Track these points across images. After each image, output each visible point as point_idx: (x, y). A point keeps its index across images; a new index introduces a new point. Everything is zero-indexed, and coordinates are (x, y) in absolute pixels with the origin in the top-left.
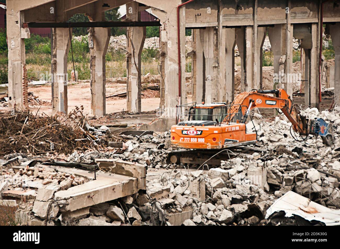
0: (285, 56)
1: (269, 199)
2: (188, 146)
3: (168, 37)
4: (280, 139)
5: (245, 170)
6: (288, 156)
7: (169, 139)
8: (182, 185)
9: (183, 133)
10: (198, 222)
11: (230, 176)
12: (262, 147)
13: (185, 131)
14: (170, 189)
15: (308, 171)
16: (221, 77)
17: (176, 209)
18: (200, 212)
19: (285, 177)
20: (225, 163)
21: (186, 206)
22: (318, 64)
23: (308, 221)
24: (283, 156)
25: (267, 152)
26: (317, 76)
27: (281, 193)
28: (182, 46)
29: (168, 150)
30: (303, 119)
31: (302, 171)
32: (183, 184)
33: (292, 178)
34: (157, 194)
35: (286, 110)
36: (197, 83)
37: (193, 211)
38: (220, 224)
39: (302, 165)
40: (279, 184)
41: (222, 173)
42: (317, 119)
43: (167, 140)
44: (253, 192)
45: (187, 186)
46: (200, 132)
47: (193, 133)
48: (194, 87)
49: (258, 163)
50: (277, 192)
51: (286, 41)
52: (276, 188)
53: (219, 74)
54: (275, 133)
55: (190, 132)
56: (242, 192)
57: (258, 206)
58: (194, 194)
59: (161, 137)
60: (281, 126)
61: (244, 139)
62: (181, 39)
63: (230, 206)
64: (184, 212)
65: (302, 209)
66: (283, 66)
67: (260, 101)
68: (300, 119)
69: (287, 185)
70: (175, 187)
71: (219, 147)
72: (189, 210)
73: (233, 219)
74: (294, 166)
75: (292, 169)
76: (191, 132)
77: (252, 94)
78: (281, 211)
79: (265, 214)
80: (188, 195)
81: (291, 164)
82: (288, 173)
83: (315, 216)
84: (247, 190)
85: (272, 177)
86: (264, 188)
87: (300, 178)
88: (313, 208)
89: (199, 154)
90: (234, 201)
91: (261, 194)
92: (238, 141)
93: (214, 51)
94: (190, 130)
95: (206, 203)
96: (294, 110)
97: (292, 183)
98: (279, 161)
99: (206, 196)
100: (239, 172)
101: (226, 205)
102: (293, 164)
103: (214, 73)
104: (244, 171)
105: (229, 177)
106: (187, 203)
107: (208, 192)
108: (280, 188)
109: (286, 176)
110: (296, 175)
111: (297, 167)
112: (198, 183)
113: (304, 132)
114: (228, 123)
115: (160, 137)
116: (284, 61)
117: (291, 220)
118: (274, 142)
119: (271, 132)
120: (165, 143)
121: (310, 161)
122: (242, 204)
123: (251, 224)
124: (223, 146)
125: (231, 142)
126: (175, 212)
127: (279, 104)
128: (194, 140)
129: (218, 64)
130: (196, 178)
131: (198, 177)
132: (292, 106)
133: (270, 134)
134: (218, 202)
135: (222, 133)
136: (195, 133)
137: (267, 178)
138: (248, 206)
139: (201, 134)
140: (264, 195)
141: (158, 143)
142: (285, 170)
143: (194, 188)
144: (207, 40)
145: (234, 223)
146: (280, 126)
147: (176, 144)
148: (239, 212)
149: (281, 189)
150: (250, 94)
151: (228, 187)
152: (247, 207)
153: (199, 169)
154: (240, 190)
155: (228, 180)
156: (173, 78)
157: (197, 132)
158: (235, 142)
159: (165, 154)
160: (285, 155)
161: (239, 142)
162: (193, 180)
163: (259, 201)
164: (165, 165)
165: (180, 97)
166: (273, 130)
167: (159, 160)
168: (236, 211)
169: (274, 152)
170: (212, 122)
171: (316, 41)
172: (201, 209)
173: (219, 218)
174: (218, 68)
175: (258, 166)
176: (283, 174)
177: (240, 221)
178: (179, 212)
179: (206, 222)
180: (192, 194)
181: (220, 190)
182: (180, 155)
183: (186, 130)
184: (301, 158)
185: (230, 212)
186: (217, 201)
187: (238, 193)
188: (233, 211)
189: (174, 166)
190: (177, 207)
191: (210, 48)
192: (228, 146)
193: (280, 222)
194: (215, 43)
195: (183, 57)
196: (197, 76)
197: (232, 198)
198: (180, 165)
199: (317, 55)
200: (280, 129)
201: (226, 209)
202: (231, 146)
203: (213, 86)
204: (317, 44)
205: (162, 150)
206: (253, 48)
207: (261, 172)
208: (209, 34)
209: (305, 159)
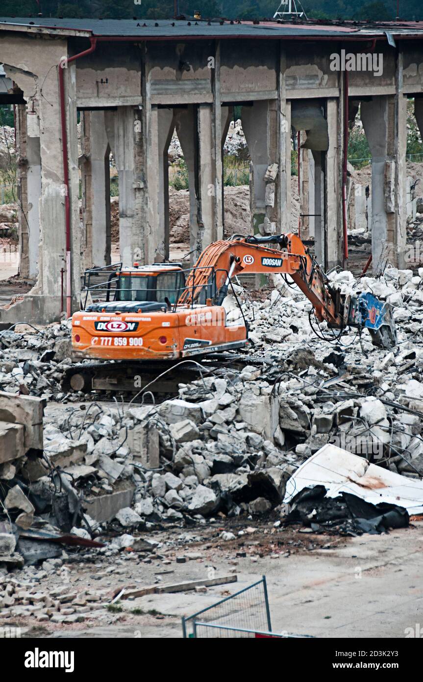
0: (275, 166)
1: (286, 461)
2: (108, 354)
3: (41, 128)
4: (285, 337)
5: (234, 402)
6: (317, 371)
7: (63, 340)
8: (110, 437)
9: (98, 328)
10: (146, 513)
11: (205, 416)
12: (252, 353)
13: (102, 324)
14: (86, 445)
15: (360, 401)
16: (152, 209)
17: (102, 488)
18: (150, 491)
19: (315, 416)
20: (186, 389)
21: (120, 480)
22: (340, 181)
23: (370, 505)
24: (309, 373)
25: (274, 363)
26: (339, 206)
27: (309, 449)
28: (71, 147)
29: (63, 364)
30: (335, 295)
31: (350, 403)
32: (113, 436)
33: (330, 417)
34: (60, 456)
35: (302, 278)
36: (94, 223)
37: (135, 490)
38: (192, 516)
39: (346, 390)
40: (304, 430)
41: (189, 409)
42: (361, 295)
43: (59, 341)
44: (252, 448)
45: (122, 439)
46: (134, 324)
47: (118, 327)
48: (88, 230)
49: (260, 388)
50: (300, 448)
51: (278, 136)
52: (297, 438)
53: (147, 204)
54: (272, 323)
55: (112, 325)
56: (231, 447)
57: (270, 477)
58: (136, 454)
59: (47, 337)
60: (284, 308)
61: (222, 339)
62: (68, 131)
63: (210, 477)
64: (118, 493)
65: (354, 480)
66: (272, 186)
67: (251, 260)
68: (330, 295)
69: (321, 433)
70: (96, 441)
71: (173, 355)
72: (127, 488)
73: (218, 505)
74: (332, 393)
75: (328, 399)
76: (115, 325)
77: (234, 246)
78: (318, 486)
79: (283, 493)
80: (125, 457)
81: (325, 388)
82: (322, 407)
83: (381, 495)
84: (241, 443)
85: (289, 416)
86: (274, 438)
87: (347, 417)
88: (375, 478)
89: (129, 371)
90: (218, 468)
91: (268, 451)
92: (211, 342)
93: (135, 157)
94: (113, 321)
95: (161, 474)
96: (317, 276)
97: (330, 428)
98: (302, 382)
99: (160, 457)
100: (222, 407)
101: (203, 476)
102: (328, 388)
103: (137, 201)
104: (233, 405)
105: (202, 417)
106: (123, 474)
107: (163, 449)
108: (307, 438)
109: (317, 412)
110: (338, 411)
111: (338, 395)
112: (145, 432)
113: (338, 321)
114: (189, 307)
115: (45, 337)
116: (274, 175)
117: (338, 504)
118: (275, 342)
119: (265, 321)
120: (56, 349)
121: (361, 382)
122: (235, 473)
123: (256, 515)
124: (181, 354)
125: (197, 345)
126: (99, 494)
127: (287, 265)
128: (120, 342)
129: (145, 182)
130: (139, 421)
131: (144, 419)
132: (314, 269)
133: (262, 326)
134: (184, 470)
135: (179, 327)
136: (123, 326)
137: (280, 417)
138: (249, 476)
139: (135, 329)
140: (274, 453)
141: (42, 349)
142: (316, 401)
143: (136, 442)
144: (121, 132)
145: (220, 514)
146: (282, 310)
147: (84, 350)
148: (230, 490)
149: (307, 441)
150: (230, 246)
151: (202, 438)
152: (247, 480)
153: (133, 402)
154: (227, 444)
155: (202, 423)
156: (54, 211)
157: (127, 326)
158: (204, 345)
159: (56, 371)
160: (312, 370)
161: (212, 345)
162: (132, 426)
163: (264, 465)
164: (60, 395)
165: (69, 252)
166: (268, 318)
167: (44, 384)
168: (223, 489)
169: (289, 365)
170: (157, 303)
171: (335, 136)
172: (151, 485)
173: (190, 503)
174: (144, 192)
175: (261, 394)
176: (312, 410)
177: (231, 508)
178: (108, 492)
179: (163, 512)
180: (131, 455)
181: (187, 445)
182: (89, 373)
183: (104, 322)
184: (342, 374)
185: (211, 491)
186: (183, 468)
187: (223, 451)
188: (218, 488)
189: (77, 397)
190: (104, 483)
191: (126, 151)
192: (191, 352)
193: (317, 509)
194: (137, 140)
195: (74, 168)
196: (93, 208)
197: (215, 462)
198: (90, 394)
199: (338, 164)
200: (282, 315)
201: (203, 484)
202: (197, 353)
203: (134, 228)
204: (338, 140)
205: (49, 362)
206: (213, 149)
207: (269, 405)
208: (124, 122)
209: (351, 377)
